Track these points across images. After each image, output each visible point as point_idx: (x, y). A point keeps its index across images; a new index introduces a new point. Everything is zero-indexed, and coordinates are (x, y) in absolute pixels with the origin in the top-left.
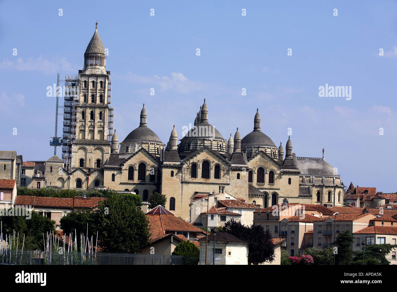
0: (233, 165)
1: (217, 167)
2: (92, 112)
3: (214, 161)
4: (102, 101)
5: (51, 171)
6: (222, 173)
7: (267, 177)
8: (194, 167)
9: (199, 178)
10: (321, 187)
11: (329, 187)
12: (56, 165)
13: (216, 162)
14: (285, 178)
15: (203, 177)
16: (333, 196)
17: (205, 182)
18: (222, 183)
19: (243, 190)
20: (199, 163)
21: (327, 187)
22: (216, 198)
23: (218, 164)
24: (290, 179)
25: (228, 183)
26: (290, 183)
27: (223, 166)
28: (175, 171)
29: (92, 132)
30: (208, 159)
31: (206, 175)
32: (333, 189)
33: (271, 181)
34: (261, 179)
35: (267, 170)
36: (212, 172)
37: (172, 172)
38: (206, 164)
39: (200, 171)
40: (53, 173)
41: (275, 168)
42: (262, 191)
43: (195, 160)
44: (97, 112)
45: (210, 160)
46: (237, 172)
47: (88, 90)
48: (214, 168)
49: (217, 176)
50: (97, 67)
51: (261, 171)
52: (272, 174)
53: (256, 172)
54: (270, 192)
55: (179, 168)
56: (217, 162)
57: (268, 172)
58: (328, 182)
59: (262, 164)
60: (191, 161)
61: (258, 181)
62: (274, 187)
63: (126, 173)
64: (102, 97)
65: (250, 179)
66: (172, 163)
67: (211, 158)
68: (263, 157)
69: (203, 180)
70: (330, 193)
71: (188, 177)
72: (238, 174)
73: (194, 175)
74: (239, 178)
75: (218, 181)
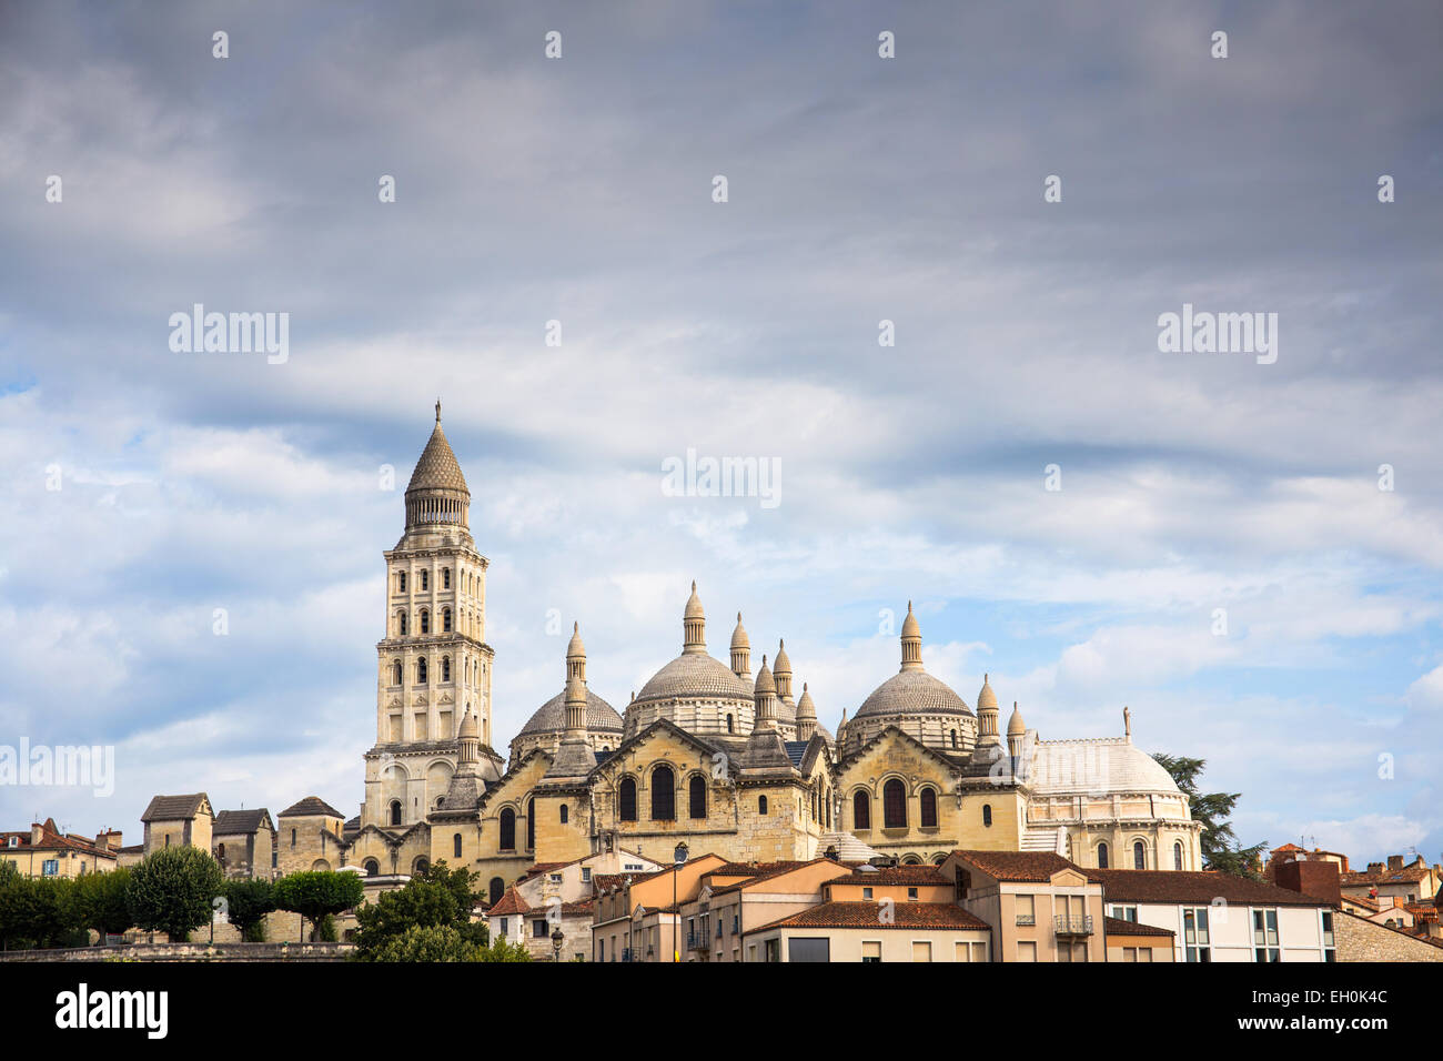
1: (696, 783)
3: (686, 764)
5: (293, 844)
6: (712, 800)
7: (914, 807)
8: (628, 786)
9: (644, 820)
10: (1108, 827)
11: (1136, 826)
12: (305, 824)
13: (693, 764)
14: (973, 805)
15: (656, 813)
16: (1151, 855)
17: (662, 831)
18: (715, 829)
19: (780, 847)
20: (640, 775)
21: (1127, 827)
22: (586, 870)
23: (700, 771)
24: (987, 809)
25: (732, 827)
26: (988, 821)
28: (572, 804)
30: (667, 757)
31: (664, 808)
32: (1148, 835)
33: (930, 819)
34: (896, 816)
35: (914, 784)
36: (683, 799)
37: (564, 808)
38: (663, 774)
39: (644, 800)
40: (298, 848)
41: (936, 777)
42: (901, 853)
43: (629, 764)
45: (676, 762)
46: (757, 793)
47: (409, 596)
48: (687, 786)
49: (698, 810)
51: (895, 791)
52: (929, 794)
53: (880, 795)
54: (927, 854)
55: (583, 794)
56: (697, 767)
57: (917, 792)
58: (1128, 809)
59: (896, 770)
60: (619, 769)
61: (888, 824)
62: (938, 837)
64: (449, 614)
65: (864, 819)
66: (561, 781)
67: (677, 756)
69: (654, 827)
70: (1139, 845)
71: (608, 820)
72: (763, 800)
73: (628, 811)
74: (763, 810)
75: (700, 826)
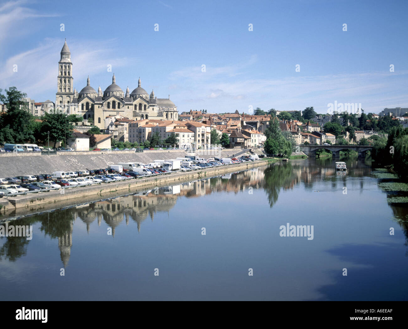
0: (126, 103)
1: (119, 104)
2: (65, 80)
3: (117, 101)
4: (69, 74)
5: (47, 107)
6: (121, 106)
7: (143, 108)
8: (109, 103)
9: (111, 109)
10: (168, 112)
11: (171, 112)
13: (118, 101)
14: (151, 108)
15: (113, 108)
16: (173, 115)
17: (114, 110)
18: (121, 110)
19: (130, 113)
20: (111, 102)
21: (170, 112)
22: (115, 118)
25: (124, 110)
26: (153, 110)
27: (121, 103)
28: (100, 106)
29: (65, 89)
30: (114, 100)
31: (114, 107)
32: (173, 113)
33: (145, 109)
34: (140, 109)
35: (143, 104)
36: (117, 106)
37: (99, 106)
38: (114, 102)
39: (111, 106)
41: (146, 104)
42: (141, 114)
43: (109, 101)
44: (67, 79)
46: (128, 106)
47: (62, 69)
48: (117, 104)
49: (119, 107)
50: (66, 59)
51: (140, 105)
52: (145, 106)
53: (138, 105)
54: (144, 114)
55: (102, 104)
57: (144, 106)
58: (171, 109)
59: (141, 102)
60: (107, 101)
61: (139, 110)
62: (146, 112)
63: (80, 107)
64: (69, 73)
65: (136, 109)
66: (99, 102)
67: (116, 100)
68: (141, 99)
69: (112, 110)
70: (171, 114)
71: (106, 108)
72: (128, 107)
73: (109, 107)
74: (128, 108)
75: (119, 110)
